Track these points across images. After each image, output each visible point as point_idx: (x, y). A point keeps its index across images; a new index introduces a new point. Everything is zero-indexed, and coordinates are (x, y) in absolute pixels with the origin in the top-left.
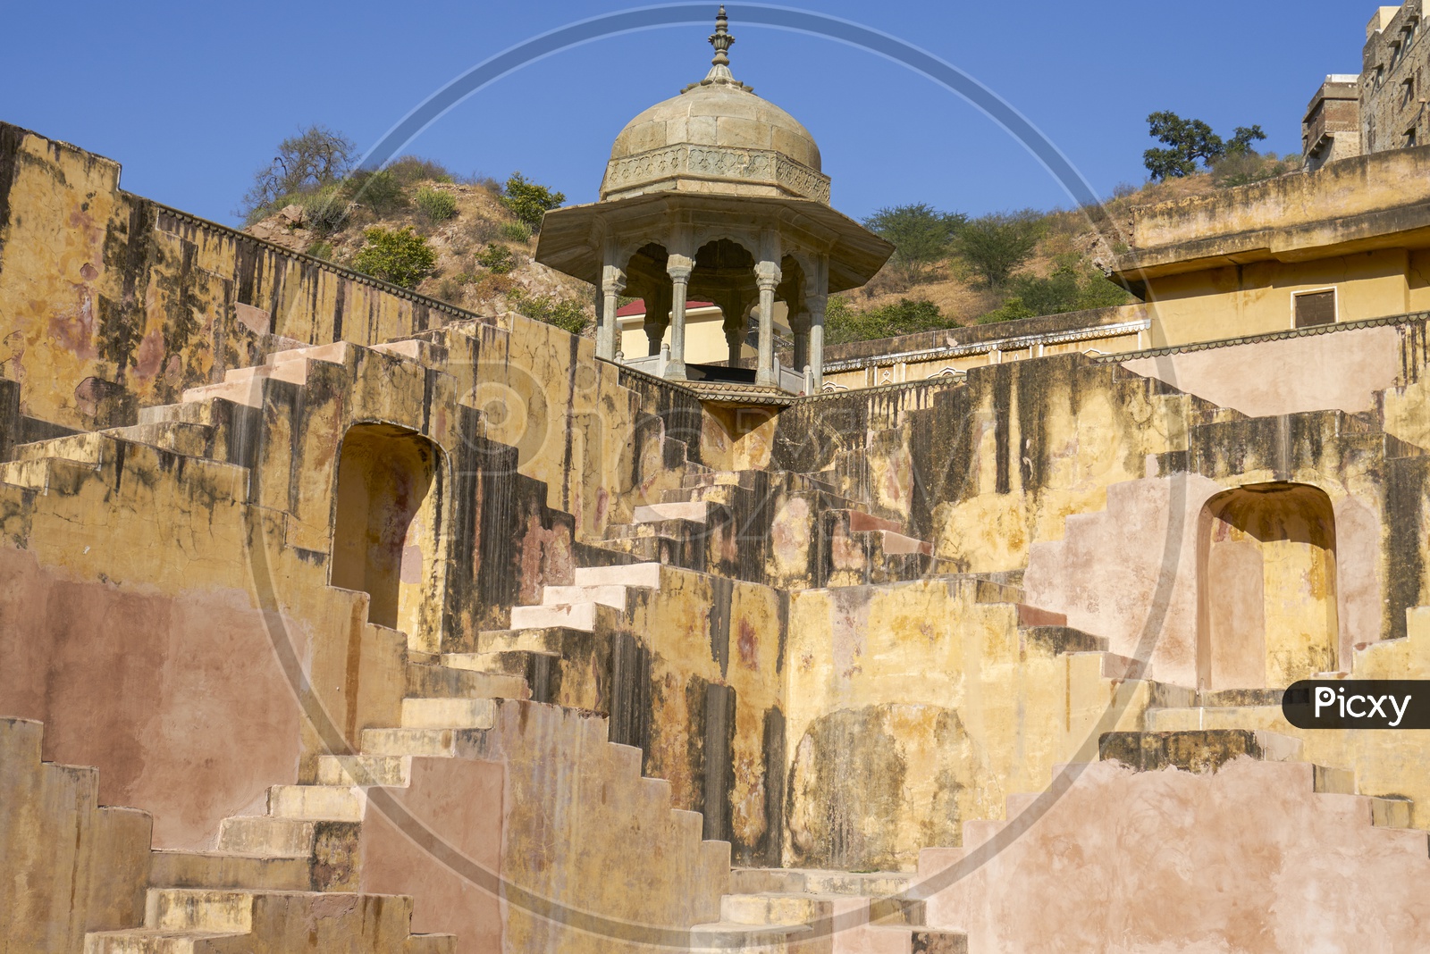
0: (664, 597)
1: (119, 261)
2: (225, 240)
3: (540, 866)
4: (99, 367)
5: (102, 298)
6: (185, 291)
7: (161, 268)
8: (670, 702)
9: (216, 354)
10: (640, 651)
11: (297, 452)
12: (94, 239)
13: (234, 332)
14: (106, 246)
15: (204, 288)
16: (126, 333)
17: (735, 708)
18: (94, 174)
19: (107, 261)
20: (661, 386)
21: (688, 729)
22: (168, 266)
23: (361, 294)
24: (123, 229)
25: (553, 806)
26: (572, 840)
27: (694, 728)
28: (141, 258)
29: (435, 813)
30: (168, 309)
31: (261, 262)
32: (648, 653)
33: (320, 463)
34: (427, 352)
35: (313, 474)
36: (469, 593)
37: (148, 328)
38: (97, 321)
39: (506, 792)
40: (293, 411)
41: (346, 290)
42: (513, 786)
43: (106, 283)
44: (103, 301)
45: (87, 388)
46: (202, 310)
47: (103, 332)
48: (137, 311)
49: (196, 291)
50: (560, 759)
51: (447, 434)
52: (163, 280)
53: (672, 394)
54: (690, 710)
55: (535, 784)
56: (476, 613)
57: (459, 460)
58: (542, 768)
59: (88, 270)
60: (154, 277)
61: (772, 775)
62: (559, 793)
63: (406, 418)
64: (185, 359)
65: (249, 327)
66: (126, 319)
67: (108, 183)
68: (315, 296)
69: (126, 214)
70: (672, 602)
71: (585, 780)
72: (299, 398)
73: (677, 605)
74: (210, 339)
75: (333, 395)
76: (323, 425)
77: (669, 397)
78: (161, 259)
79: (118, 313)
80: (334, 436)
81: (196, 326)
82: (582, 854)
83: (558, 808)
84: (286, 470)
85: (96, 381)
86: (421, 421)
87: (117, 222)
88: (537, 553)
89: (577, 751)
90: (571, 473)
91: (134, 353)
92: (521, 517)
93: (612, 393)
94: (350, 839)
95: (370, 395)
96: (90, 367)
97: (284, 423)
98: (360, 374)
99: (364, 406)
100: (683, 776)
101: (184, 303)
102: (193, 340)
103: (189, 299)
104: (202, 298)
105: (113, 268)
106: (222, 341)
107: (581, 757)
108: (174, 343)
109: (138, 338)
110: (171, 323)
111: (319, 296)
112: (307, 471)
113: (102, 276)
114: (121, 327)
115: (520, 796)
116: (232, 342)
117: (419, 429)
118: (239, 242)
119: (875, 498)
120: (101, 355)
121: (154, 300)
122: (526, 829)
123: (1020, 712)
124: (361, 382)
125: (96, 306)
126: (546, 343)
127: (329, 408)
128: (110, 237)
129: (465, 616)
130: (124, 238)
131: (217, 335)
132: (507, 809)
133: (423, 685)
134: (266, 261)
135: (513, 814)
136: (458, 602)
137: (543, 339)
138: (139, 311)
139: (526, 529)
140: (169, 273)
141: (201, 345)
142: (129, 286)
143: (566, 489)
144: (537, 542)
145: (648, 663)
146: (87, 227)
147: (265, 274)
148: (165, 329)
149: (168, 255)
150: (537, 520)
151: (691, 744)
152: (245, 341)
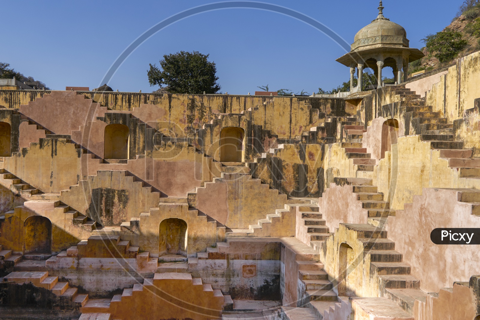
0: (285, 150)
1: (190, 109)
2: (220, 97)
3: (236, 199)
4: (188, 125)
5: (187, 115)
6: (202, 110)
7: (197, 108)
8: (288, 169)
9: (209, 119)
10: (279, 160)
11: (212, 134)
12: (185, 107)
13: (212, 115)
14: (187, 107)
15: (205, 109)
16: (192, 119)
17: (308, 168)
18: (184, 97)
19: (188, 109)
20: (332, 99)
21: (293, 173)
22: (198, 107)
23: (250, 99)
24: (190, 104)
25: (238, 190)
26: (243, 195)
27: (295, 173)
28: (194, 107)
29: (212, 192)
30: (199, 114)
31: (228, 99)
32: (281, 160)
33: (217, 135)
34: (253, 109)
35: (215, 137)
36: (251, 152)
37: (196, 117)
38: (187, 118)
39: (227, 188)
40: (210, 128)
41: (246, 99)
42: (229, 187)
43: (188, 112)
44: (188, 115)
45: (186, 128)
46: (205, 112)
47: (188, 120)
48: (193, 115)
49: (204, 110)
50: (240, 183)
51: (244, 126)
52: (198, 110)
53: (335, 100)
54: (294, 169)
55: (234, 187)
56: (253, 155)
57: (247, 130)
58: (235, 184)
59: (185, 111)
60: (196, 110)
61: (320, 180)
62: (240, 188)
63: (234, 125)
64: (203, 121)
65: (214, 113)
66: (192, 117)
67: (187, 98)
68: (239, 102)
69: (190, 101)
70: (288, 151)
71: (246, 185)
72: (211, 126)
73: (289, 151)
74: (207, 117)
75: (218, 124)
76: (216, 129)
77: (334, 101)
78: (197, 106)
79: (190, 116)
80: (219, 131)
81: (205, 115)
82: (246, 197)
83: (240, 190)
84: (210, 138)
85: (187, 127)
86: (238, 125)
87: (189, 103)
88: (268, 143)
89: (244, 181)
90: (292, 124)
91: (194, 122)
92: (263, 137)
93: (302, 107)
94: (194, 196)
95: (226, 123)
96: (186, 125)
97: (209, 130)
98: (224, 120)
99: (225, 125)
100: (292, 181)
101: (202, 112)
102: (204, 117)
103: (203, 111)
104: (205, 111)
105: (189, 110)
106: (210, 117)
107: (245, 182)
108: (200, 119)
109: (194, 119)
110: (200, 116)
111: (240, 102)
112: (214, 137)
113: (187, 112)
114: (191, 118)
115: (230, 188)
116: (211, 116)
117: (238, 126)
118: (223, 97)
119: (361, 120)
120: (188, 123)
121: (196, 113)
122: (232, 193)
123: (345, 170)
124: (224, 121)
125: (186, 116)
126: (283, 101)
127: (218, 126)
128: (188, 105)
129: (250, 156)
130: (190, 105)
131: (208, 116)
132: (228, 190)
133: (225, 170)
134: (229, 99)
135: (229, 191)
136: (248, 154)
137: (282, 101)
138: (194, 115)
139: (265, 139)
140: (199, 108)
141: (206, 118)
142: (192, 112)
143: (290, 127)
144: (268, 141)
145: (281, 162)
146: (184, 105)
147: (229, 100)
148: (199, 117)
149: (198, 106)
150: (267, 137)
151: (294, 176)
152: (214, 116)
